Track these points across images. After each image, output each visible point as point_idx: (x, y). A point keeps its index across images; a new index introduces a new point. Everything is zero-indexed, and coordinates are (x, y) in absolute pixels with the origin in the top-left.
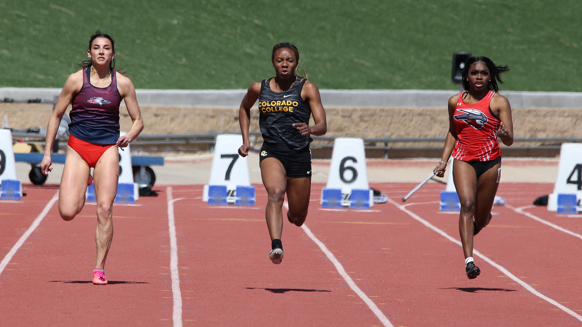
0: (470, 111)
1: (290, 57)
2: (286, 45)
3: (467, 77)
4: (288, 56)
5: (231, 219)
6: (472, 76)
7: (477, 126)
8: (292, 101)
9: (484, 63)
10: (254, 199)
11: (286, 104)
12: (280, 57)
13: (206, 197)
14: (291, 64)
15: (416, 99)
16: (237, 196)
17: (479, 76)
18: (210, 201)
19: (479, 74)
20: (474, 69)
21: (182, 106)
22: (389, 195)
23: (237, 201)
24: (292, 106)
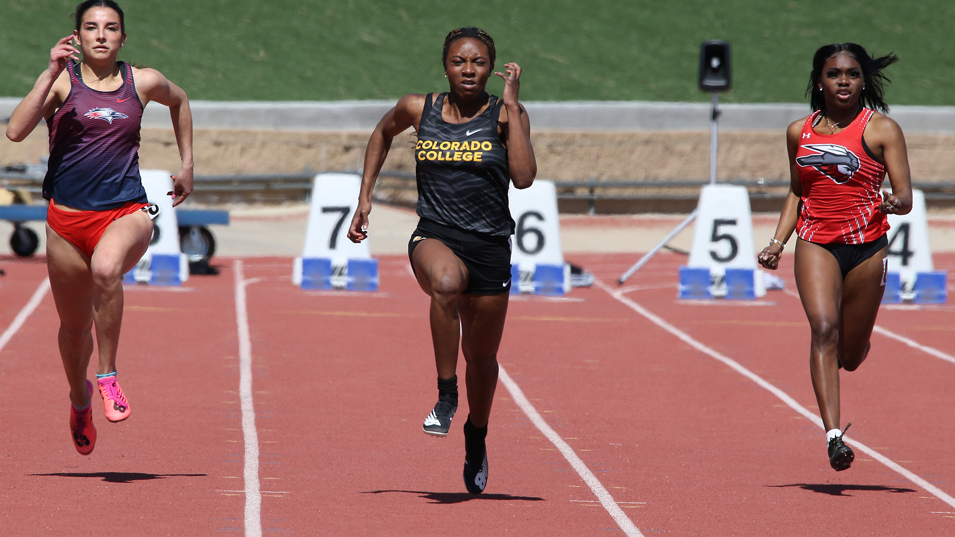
0: (826, 148)
1: (479, 55)
2: (471, 33)
3: (820, 83)
4: (476, 54)
5: (339, 313)
6: (829, 79)
7: (840, 177)
8: (481, 142)
9: (851, 54)
10: (376, 280)
11: (470, 149)
12: (459, 54)
13: (298, 277)
14: (480, 70)
15: (641, 117)
16: (350, 274)
17: (844, 79)
18: (305, 283)
19: (842, 75)
20: (834, 67)
21: (258, 128)
22: (597, 273)
23: (349, 285)
24: (480, 150)
